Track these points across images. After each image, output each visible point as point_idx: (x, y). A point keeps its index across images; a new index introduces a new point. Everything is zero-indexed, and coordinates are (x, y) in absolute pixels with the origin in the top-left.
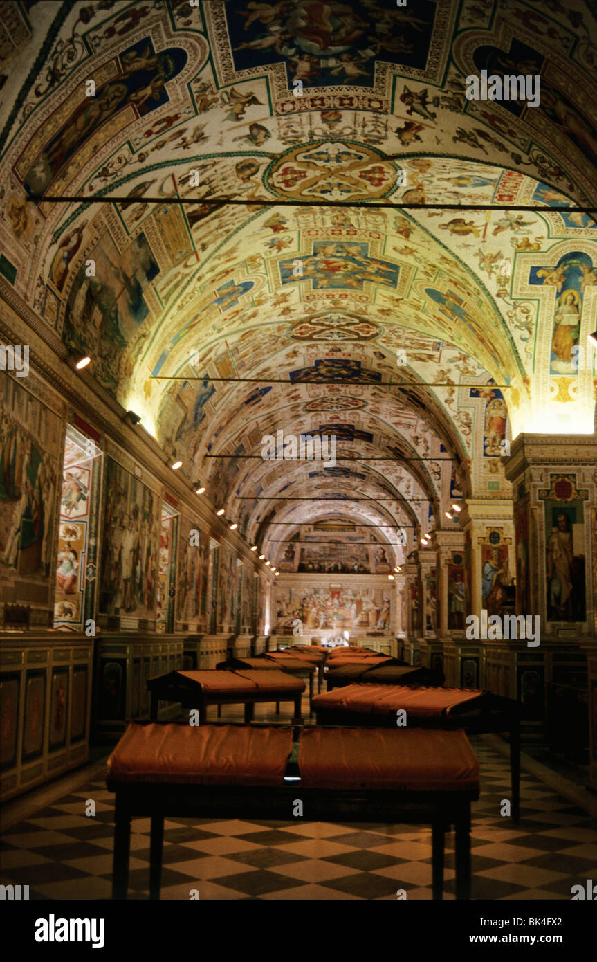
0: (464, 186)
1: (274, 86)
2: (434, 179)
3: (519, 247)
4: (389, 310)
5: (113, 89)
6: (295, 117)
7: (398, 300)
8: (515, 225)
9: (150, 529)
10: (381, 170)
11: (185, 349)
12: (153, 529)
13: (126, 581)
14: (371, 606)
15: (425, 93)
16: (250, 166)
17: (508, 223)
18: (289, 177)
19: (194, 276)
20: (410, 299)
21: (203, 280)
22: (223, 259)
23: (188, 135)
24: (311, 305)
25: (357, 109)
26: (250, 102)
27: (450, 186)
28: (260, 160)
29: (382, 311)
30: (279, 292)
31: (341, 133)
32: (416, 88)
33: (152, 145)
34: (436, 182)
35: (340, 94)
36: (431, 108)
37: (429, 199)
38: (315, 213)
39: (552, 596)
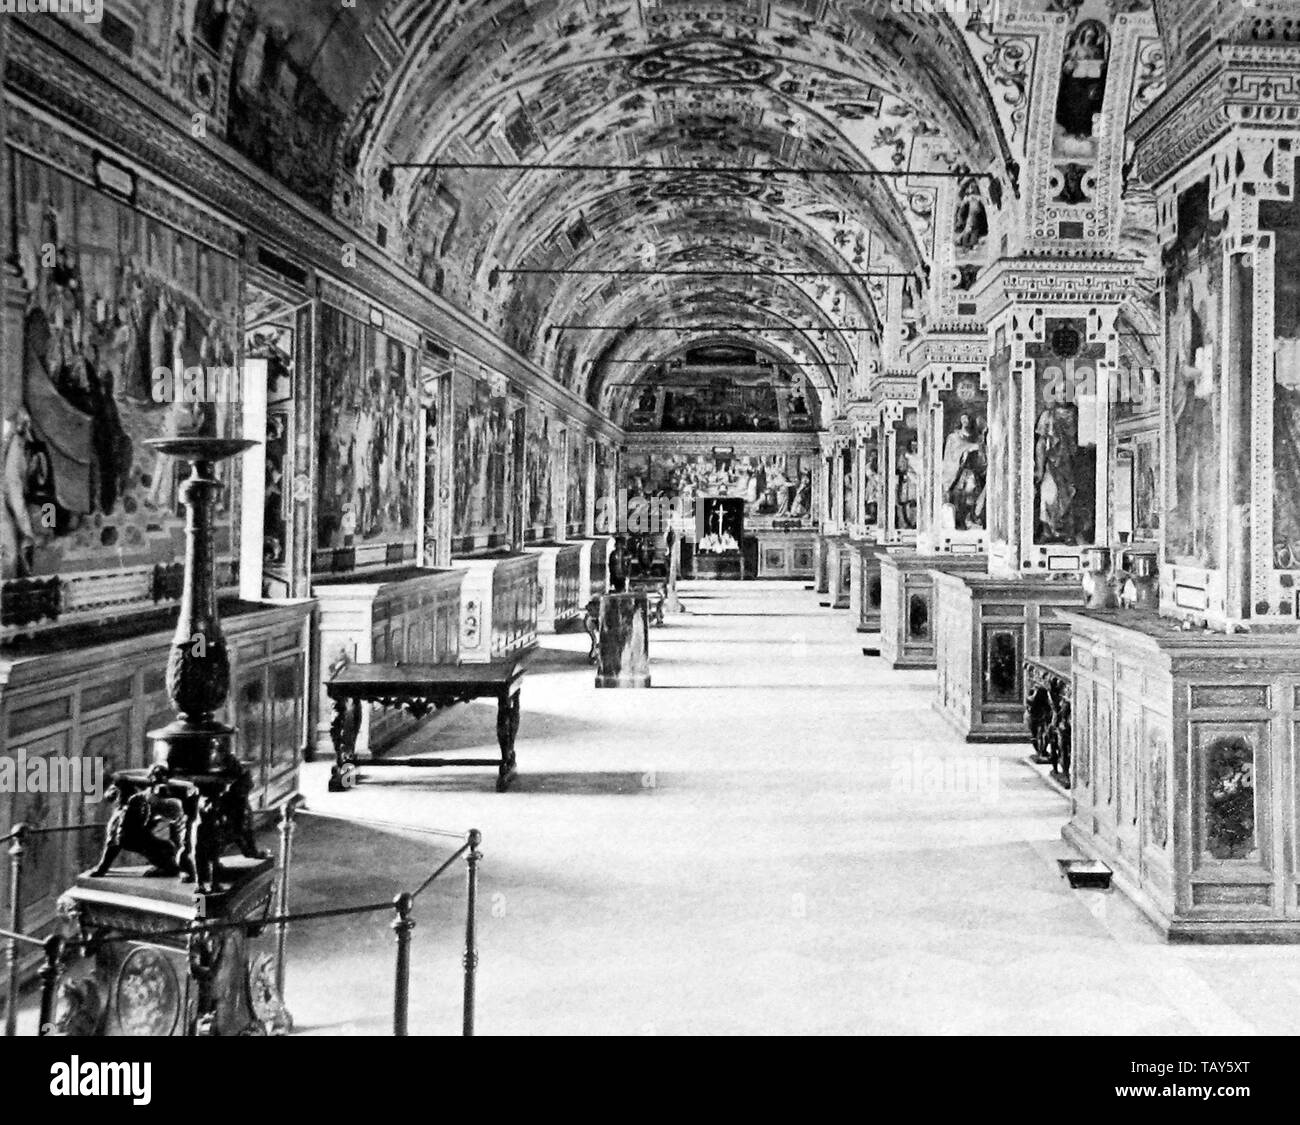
4: (793, 39)
7: (805, 24)
9: (401, 406)
11: (448, 112)
12: (407, 402)
13: (362, 492)
14: (780, 481)
20: (827, 21)
24: (660, 30)
29: (781, 40)
39: (1043, 507)
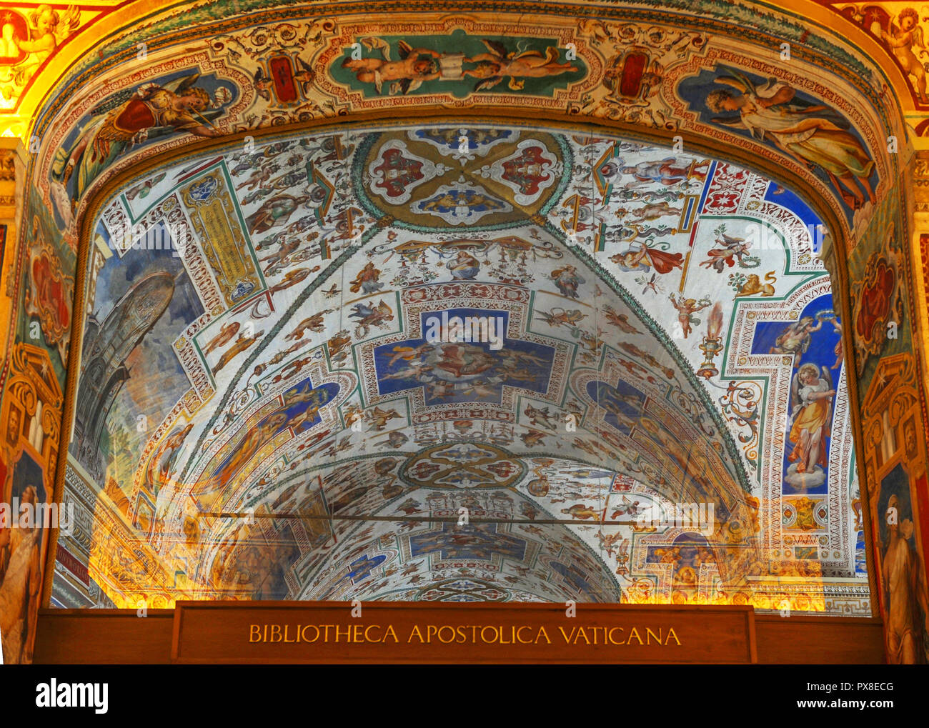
0: (584, 477)
1: (413, 405)
2: (557, 472)
3: (636, 529)
4: (516, 578)
5: (275, 417)
6: (431, 426)
7: (524, 570)
10: (508, 465)
15: (547, 410)
16: (387, 463)
17: (626, 508)
18: (423, 470)
19: (330, 555)
20: (536, 569)
21: (339, 558)
22: (358, 539)
23: (335, 445)
24: (440, 573)
25: (487, 418)
26: (391, 417)
27: (571, 478)
28: (397, 458)
29: (509, 579)
30: (409, 563)
31: (472, 436)
32: (539, 406)
33: (301, 457)
34: (558, 475)
35: (472, 408)
36: (551, 421)
37: (552, 488)
38: (446, 498)
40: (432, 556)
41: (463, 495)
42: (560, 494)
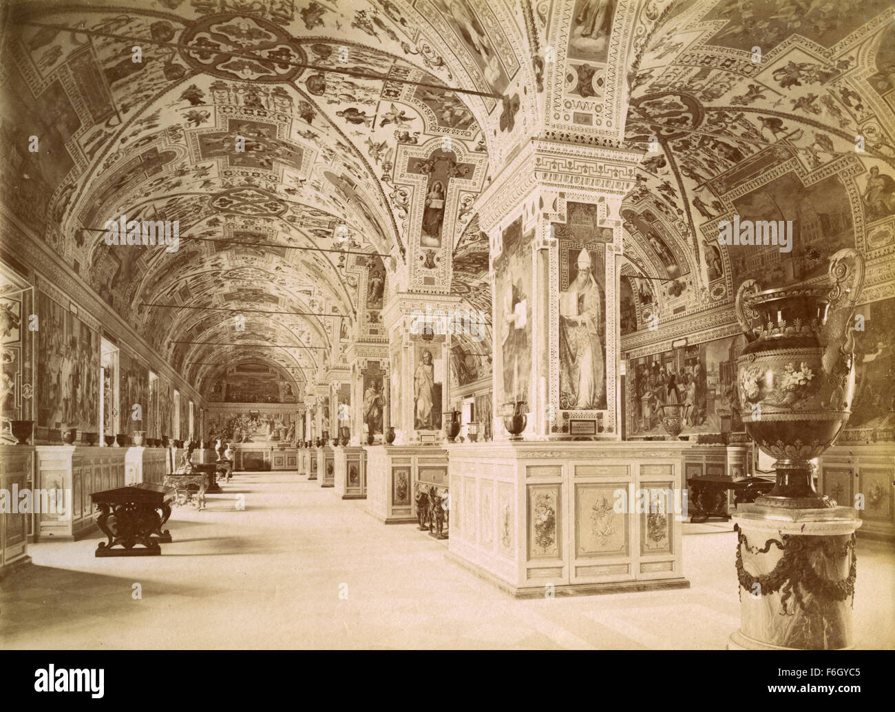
3: (401, 139)
4: (295, 190)
7: (301, 181)
8: (398, 119)
9: (89, 360)
10: (287, 52)
11: (114, 207)
12: (92, 359)
13: (66, 401)
14: (281, 426)
16: (164, 29)
17: (393, 116)
18: (204, 47)
19: (117, 137)
20: (312, 181)
21: (127, 144)
22: (145, 125)
24: (228, 180)
28: (174, 24)
29: (288, 191)
30: (200, 166)
31: (251, 7)
37: (329, 87)
38: (228, 90)
39: (418, 412)
40: (221, 160)
41: (245, 89)
42: (336, 95)
